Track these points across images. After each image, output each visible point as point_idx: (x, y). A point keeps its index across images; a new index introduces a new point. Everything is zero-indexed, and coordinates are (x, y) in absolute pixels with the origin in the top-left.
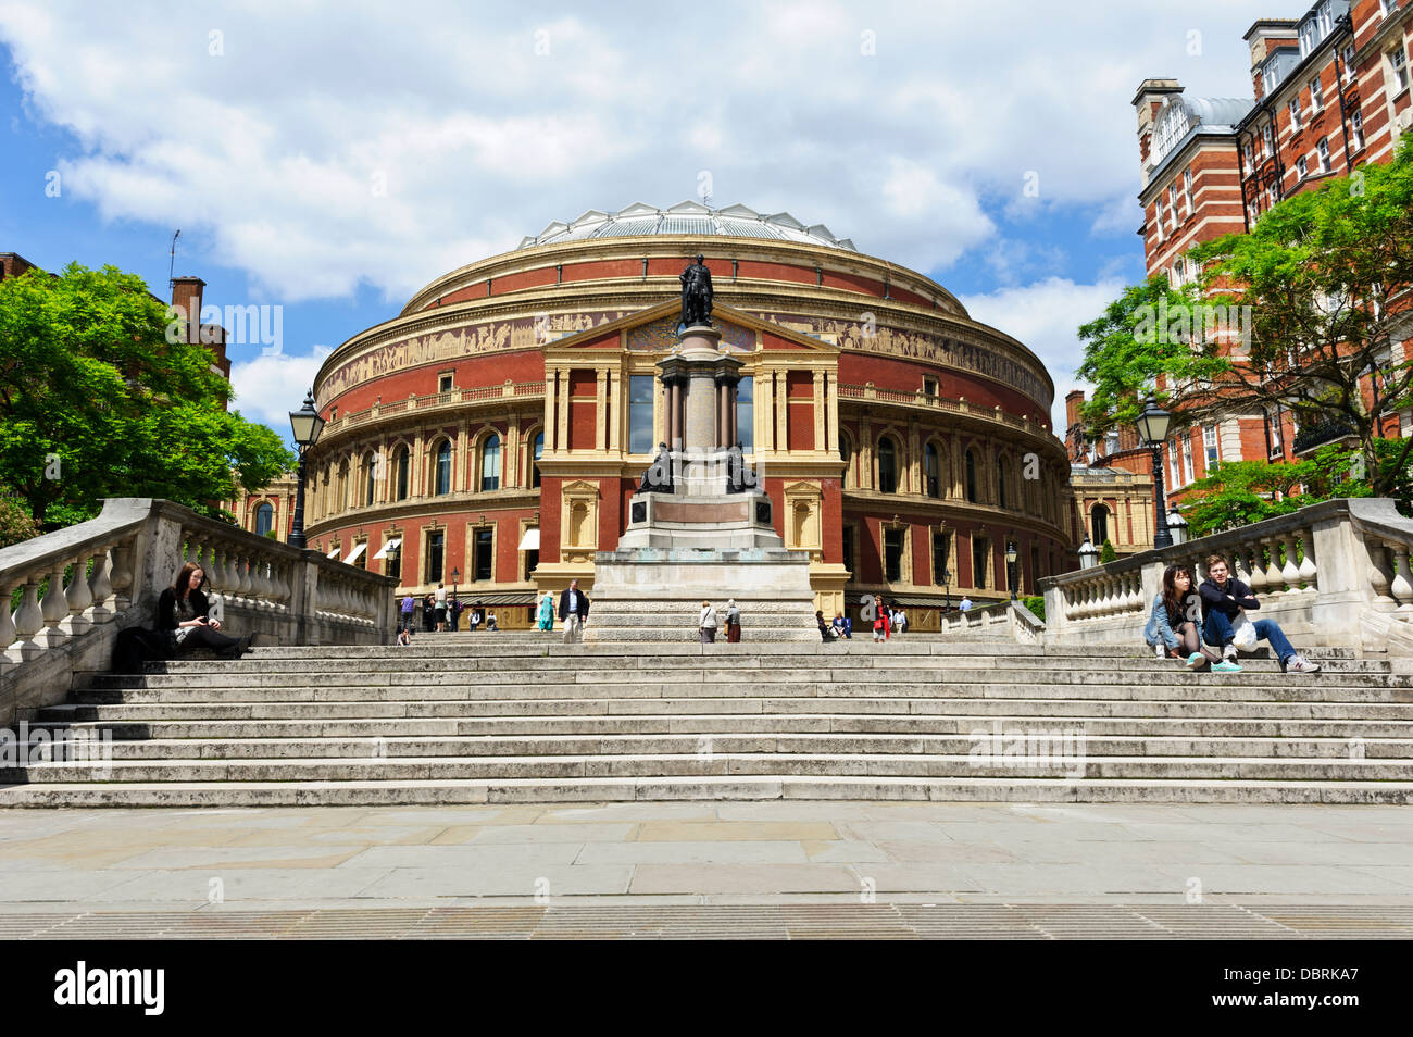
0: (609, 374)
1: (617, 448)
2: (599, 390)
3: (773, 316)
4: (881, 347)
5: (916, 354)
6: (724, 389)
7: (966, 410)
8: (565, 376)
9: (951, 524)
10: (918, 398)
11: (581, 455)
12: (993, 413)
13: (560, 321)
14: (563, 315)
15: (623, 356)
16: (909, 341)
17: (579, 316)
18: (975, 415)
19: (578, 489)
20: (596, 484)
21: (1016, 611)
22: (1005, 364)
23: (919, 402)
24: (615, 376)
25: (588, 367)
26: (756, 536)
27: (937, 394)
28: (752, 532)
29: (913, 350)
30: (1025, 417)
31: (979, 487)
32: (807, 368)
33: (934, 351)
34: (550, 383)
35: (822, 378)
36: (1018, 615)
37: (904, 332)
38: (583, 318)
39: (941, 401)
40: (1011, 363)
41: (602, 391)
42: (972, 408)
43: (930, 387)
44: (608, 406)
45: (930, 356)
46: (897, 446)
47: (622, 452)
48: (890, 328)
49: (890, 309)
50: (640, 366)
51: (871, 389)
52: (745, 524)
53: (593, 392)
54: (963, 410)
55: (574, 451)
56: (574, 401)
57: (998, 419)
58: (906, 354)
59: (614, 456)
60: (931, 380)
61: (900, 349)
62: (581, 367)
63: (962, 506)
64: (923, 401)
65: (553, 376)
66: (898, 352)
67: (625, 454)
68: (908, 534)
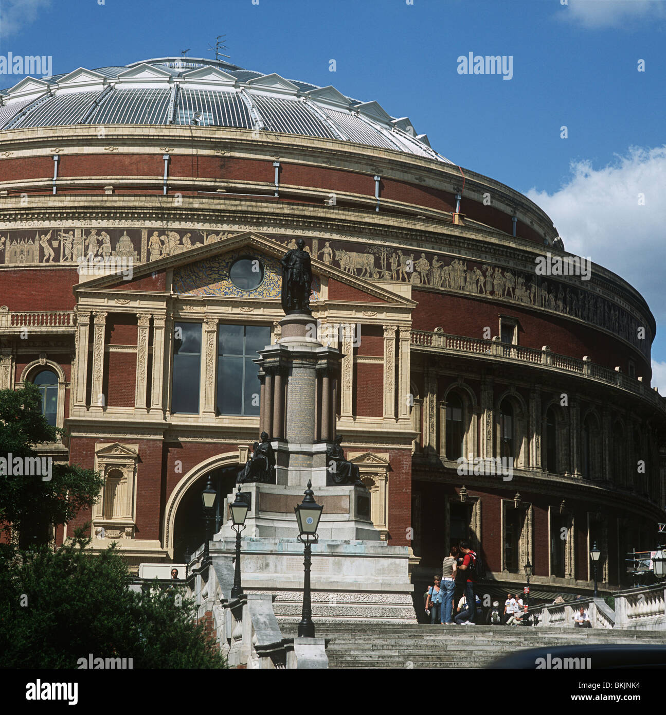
0: (151, 321)
1: (160, 406)
2: (140, 338)
3: (327, 244)
4: (452, 284)
5: (492, 293)
6: (325, 380)
7: (549, 361)
8: (101, 320)
9: (527, 499)
10: (493, 347)
11: (119, 414)
12: (580, 365)
13: (69, 236)
14: (73, 229)
15: (169, 300)
16: (485, 276)
17: (94, 232)
18: (560, 368)
19: (113, 453)
20: (135, 448)
21: (598, 608)
22: (596, 303)
23: (494, 352)
24: (160, 323)
25: (128, 311)
26: (357, 529)
27: (515, 342)
28: (353, 524)
29: (489, 288)
30: (617, 369)
31: (561, 454)
32: (378, 323)
33: (514, 289)
34: (83, 328)
35: (394, 335)
36: (600, 611)
37: (479, 265)
38: (98, 234)
39: (519, 349)
40: (604, 300)
41: (143, 340)
42: (555, 356)
43: (508, 331)
44: (150, 357)
45: (509, 294)
46: (467, 403)
47: (164, 411)
48: (464, 260)
49: (465, 239)
50: (188, 312)
51: (440, 335)
52: (346, 517)
53: (133, 341)
54: (544, 362)
55: (110, 409)
56: (111, 350)
57: (586, 370)
58: (481, 292)
59: (156, 417)
60: (509, 323)
61: (474, 286)
62: (120, 310)
63: (539, 477)
64: (499, 350)
65: (87, 320)
66: (472, 290)
67: (168, 414)
68: (477, 508)
